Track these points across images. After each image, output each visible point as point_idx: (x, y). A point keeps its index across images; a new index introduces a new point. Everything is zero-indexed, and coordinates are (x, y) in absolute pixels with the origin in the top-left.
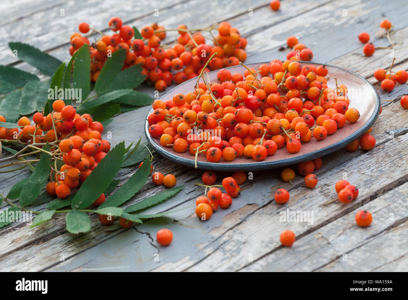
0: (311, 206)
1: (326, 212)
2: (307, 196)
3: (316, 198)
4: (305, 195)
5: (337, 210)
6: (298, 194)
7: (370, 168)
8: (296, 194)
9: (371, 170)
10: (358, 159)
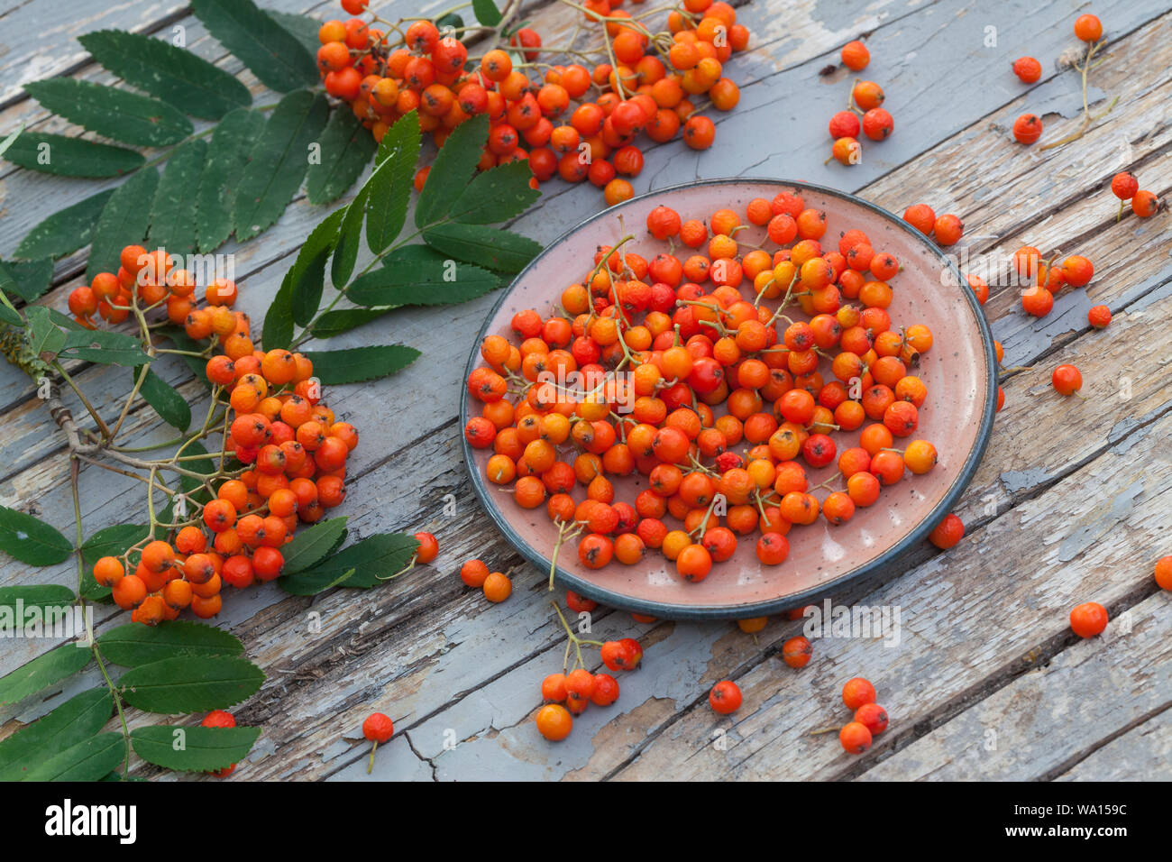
0: (784, 732)
1: (810, 762)
2: (783, 693)
3: (800, 702)
4: (778, 687)
5: (833, 763)
6: (765, 681)
7: (936, 615)
8: (761, 679)
9: (936, 619)
10: (918, 574)
